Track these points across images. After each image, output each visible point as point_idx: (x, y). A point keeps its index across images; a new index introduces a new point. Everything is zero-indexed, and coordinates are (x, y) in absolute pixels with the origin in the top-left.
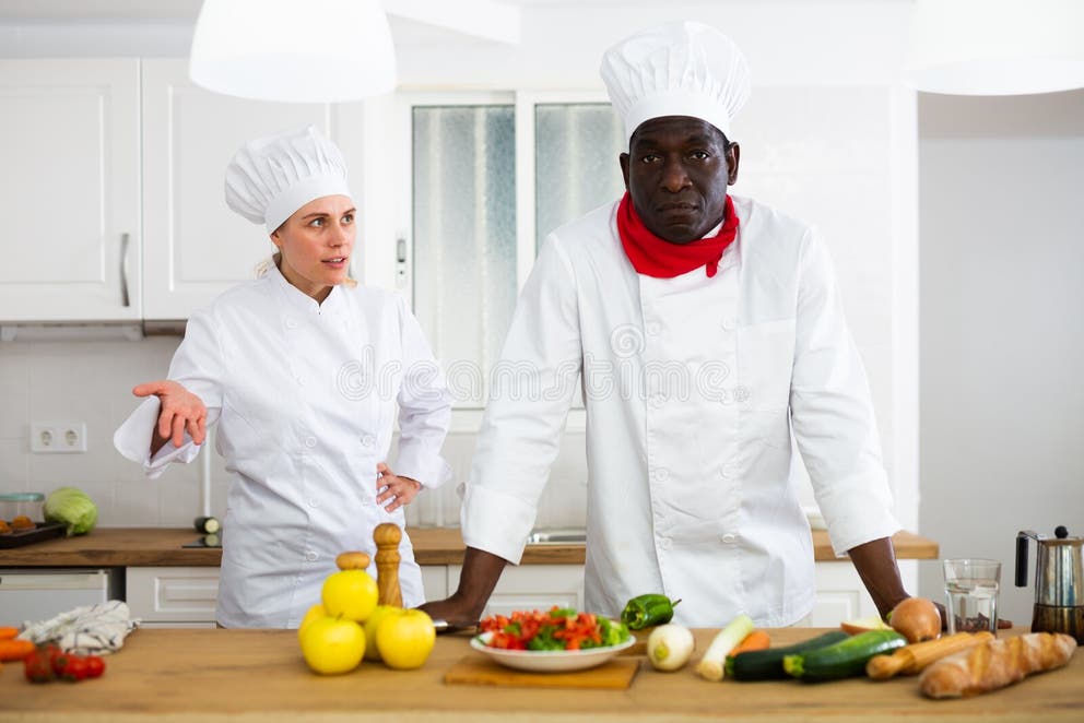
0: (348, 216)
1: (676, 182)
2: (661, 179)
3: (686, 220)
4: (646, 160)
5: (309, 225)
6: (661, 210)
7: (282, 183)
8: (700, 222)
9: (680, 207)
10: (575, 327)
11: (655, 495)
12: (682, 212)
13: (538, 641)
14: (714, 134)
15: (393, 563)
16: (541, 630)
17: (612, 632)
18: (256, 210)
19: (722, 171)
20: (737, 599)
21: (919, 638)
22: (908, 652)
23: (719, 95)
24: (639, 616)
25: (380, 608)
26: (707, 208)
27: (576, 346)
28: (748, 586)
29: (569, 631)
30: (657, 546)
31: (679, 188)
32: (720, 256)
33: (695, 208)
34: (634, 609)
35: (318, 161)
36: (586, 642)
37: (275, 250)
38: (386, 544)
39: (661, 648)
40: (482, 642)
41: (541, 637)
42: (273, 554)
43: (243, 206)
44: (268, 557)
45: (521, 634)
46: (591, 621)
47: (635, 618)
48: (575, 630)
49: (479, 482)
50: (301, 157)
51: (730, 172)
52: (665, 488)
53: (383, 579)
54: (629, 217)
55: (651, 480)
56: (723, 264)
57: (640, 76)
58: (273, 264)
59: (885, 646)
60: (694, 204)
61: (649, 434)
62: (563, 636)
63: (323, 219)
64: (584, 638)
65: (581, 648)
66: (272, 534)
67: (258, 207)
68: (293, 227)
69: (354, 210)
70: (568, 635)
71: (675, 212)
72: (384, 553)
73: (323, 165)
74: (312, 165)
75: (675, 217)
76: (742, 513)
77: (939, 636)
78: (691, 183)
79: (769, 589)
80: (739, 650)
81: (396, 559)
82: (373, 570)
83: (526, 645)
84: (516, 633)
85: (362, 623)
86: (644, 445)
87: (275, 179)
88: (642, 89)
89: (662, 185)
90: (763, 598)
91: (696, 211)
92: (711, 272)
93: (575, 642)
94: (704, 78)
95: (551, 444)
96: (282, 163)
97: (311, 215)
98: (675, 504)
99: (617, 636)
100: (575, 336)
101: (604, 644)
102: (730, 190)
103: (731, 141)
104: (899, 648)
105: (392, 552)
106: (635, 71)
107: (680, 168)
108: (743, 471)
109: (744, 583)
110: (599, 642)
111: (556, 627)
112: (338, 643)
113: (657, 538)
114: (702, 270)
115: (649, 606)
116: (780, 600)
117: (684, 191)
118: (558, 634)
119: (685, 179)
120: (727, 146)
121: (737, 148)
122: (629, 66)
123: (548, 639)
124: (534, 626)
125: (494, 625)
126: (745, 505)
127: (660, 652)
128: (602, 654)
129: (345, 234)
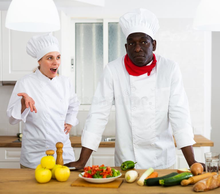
0: (59, 57)
1: (138, 50)
2: (135, 49)
3: (141, 60)
4: (131, 44)
5: (48, 59)
6: (135, 57)
7: (41, 47)
8: (145, 60)
9: (139, 56)
10: (113, 89)
11: (133, 134)
12: (140, 57)
13: (95, 175)
14: (148, 37)
15: (61, 153)
16: (96, 173)
17: (115, 173)
18: (34, 54)
19: (151, 47)
20: (154, 161)
21: (197, 174)
22: (192, 178)
23: (150, 27)
24: (125, 167)
25: (56, 165)
26: (147, 57)
27: (113, 94)
28: (158, 158)
29: (104, 173)
30: (134, 147)
31: (139, 51)
32: (151, 70)
33: (143, 56)
34: (124, 165)
35: (51, 42)
36: (108, 176)
37: (38, 65)
38: (59, 148)
39: (128, 177)
40: (82, 175)
41: (96, 175)
42: (37, 147)
43: (31, 54)
44: (35, 148)
45: (91, 173)
46: (110, 170)
47: (124, 167)
48: (105, 172)
49: (86, 130)
50: (47, 41)
51: (153, 48)
52: (136, 131)
53: (58, 157)
54: (127, 59)
55: (133, 129)
56: (152, 72)
57: (128, 23)
58: (38, 68)
59: (187, 177)
60: (143, 55)
61: (132, 117)
62: (102, 174)
63: (51, 57)
64: (108, 175)
65: (107, 178)
66: (37, 142)
67: (35, 54)
68: (43, 59)
69: (60, 55)
70: (104, 174)
71: (138, 58)
72: (58, 150)
73: (52, 44)
74: (49, 43)
75: (138, 59)
76: (157, 138)
77: (203, 173)
78: (142, 50)
79: (163, 158)
80: (148, 178)
81: (62, 152)
82: (55, 155)
83: (92, 176)
84: (90, 173)
85: (51, 170)
86: (131, 120)
87: (40, 47)
88: (129, 26)
89: (134, 51)
90: (161, 161)
91: (144, 57)
92: (149, 75)
93: (105, 176)
94: (145, 23)
95: (106, 120)
96: (41, 42)
97: (48, 56)
98: (139, 136)
99: (117, 174)
100: (112, 92)
101: (113, 176)
102: (154, 52)
103: (154, 39)
104: (190, 177)
105: (60, 150)
106: (127, 22)
107: (139, 46)
108: (156, 127)
109: (157, 157)
110: (111, 176)
111: (101, 172)
112: (44, 175)
113: (134, 145)
114: (147, 74)
115: (128, 164)
116: (166, 161)
117: (140, 52)
118: (101, 174)
119: (141, 49)
120: (152, 41)
121: (155, 41)
122: (126, 20)
123: (98, 175)
124: (95, 171)
125: (87, 169)
126: (158, 136)
127: (128, 178)
128: (112, 179)
129: (58, 62)
